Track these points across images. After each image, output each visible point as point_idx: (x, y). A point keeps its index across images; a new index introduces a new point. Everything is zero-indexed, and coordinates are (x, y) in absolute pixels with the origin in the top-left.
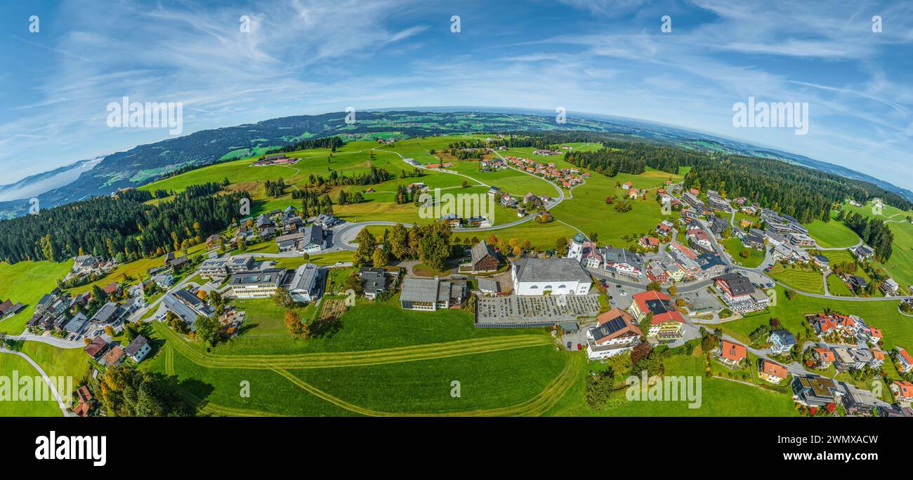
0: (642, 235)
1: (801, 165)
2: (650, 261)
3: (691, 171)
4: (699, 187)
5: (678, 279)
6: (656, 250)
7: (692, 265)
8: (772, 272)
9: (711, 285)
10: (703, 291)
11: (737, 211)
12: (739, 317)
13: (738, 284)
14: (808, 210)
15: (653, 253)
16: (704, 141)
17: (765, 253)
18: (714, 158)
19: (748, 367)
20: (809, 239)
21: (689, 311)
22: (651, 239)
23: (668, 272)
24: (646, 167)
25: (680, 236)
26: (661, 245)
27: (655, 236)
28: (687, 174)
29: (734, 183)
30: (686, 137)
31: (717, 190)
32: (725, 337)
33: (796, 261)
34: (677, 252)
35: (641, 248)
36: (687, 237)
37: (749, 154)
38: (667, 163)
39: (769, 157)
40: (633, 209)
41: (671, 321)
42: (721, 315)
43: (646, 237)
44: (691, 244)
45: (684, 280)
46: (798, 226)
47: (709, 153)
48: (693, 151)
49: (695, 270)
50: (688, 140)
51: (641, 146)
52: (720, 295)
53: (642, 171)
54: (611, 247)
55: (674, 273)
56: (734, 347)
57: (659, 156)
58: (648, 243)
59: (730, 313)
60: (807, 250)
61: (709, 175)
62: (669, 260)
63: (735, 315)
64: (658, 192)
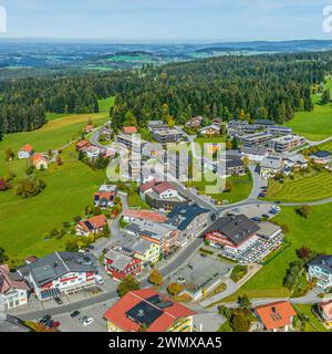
0: (77, 220)
1: (259, 53)
2: (105, 251)
3: (117, 102)
4: (135, 122)
5: (154, 259)
6: (107, 233)
7: (164, 230)
8: (269, 194)
9: (202, 245)
10: (195, 258)
11: (195, 137)
12: (257, 268)
13: (234, 228)
14: (283, 104)
15: (104, 239)
16: (123, 54)
17: (250, 175)
18: (144, 75)
19: (307, 325)
20: (296, 138)
21: (191, 295)
22: (94, 220)
23: (136, 256)
24: (48, 114)
25: (133, 198)
26: (110, 222)
27: (97, 212)
28: (112, 108)
29: (179, 102)
30: (97, 54)
31: (160, 117)
32: (255, 302)
33: (292, 169)
34: (137, 222)
35: (82, 238)
36: (142, 195)
37: (189, 57)
38: (79, 99)
39: (217, 54)
40: (48, 184)
41: (176, 321)
42: (234, 278)
43: (84, 220)
44: (153, 204)
45: (164, 256)
46: (277, 128)
47: (136, 69)
48: (110, 72)
49: (172, 236)
50: (99, 57)
51: (29, 83)
52: (220, 252)
53: (43, 122)
54: (34, 259)
55: (147, 253)
56: (273, 309)
57: (62, 93)
58: (91, 228)
59: (244, 270)
60: (300, 152)
61: (143, 101)
62: (130, 239)
63: (251, 268)
64: (78, 147)
